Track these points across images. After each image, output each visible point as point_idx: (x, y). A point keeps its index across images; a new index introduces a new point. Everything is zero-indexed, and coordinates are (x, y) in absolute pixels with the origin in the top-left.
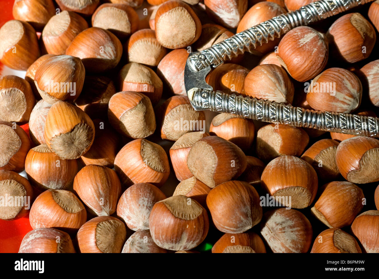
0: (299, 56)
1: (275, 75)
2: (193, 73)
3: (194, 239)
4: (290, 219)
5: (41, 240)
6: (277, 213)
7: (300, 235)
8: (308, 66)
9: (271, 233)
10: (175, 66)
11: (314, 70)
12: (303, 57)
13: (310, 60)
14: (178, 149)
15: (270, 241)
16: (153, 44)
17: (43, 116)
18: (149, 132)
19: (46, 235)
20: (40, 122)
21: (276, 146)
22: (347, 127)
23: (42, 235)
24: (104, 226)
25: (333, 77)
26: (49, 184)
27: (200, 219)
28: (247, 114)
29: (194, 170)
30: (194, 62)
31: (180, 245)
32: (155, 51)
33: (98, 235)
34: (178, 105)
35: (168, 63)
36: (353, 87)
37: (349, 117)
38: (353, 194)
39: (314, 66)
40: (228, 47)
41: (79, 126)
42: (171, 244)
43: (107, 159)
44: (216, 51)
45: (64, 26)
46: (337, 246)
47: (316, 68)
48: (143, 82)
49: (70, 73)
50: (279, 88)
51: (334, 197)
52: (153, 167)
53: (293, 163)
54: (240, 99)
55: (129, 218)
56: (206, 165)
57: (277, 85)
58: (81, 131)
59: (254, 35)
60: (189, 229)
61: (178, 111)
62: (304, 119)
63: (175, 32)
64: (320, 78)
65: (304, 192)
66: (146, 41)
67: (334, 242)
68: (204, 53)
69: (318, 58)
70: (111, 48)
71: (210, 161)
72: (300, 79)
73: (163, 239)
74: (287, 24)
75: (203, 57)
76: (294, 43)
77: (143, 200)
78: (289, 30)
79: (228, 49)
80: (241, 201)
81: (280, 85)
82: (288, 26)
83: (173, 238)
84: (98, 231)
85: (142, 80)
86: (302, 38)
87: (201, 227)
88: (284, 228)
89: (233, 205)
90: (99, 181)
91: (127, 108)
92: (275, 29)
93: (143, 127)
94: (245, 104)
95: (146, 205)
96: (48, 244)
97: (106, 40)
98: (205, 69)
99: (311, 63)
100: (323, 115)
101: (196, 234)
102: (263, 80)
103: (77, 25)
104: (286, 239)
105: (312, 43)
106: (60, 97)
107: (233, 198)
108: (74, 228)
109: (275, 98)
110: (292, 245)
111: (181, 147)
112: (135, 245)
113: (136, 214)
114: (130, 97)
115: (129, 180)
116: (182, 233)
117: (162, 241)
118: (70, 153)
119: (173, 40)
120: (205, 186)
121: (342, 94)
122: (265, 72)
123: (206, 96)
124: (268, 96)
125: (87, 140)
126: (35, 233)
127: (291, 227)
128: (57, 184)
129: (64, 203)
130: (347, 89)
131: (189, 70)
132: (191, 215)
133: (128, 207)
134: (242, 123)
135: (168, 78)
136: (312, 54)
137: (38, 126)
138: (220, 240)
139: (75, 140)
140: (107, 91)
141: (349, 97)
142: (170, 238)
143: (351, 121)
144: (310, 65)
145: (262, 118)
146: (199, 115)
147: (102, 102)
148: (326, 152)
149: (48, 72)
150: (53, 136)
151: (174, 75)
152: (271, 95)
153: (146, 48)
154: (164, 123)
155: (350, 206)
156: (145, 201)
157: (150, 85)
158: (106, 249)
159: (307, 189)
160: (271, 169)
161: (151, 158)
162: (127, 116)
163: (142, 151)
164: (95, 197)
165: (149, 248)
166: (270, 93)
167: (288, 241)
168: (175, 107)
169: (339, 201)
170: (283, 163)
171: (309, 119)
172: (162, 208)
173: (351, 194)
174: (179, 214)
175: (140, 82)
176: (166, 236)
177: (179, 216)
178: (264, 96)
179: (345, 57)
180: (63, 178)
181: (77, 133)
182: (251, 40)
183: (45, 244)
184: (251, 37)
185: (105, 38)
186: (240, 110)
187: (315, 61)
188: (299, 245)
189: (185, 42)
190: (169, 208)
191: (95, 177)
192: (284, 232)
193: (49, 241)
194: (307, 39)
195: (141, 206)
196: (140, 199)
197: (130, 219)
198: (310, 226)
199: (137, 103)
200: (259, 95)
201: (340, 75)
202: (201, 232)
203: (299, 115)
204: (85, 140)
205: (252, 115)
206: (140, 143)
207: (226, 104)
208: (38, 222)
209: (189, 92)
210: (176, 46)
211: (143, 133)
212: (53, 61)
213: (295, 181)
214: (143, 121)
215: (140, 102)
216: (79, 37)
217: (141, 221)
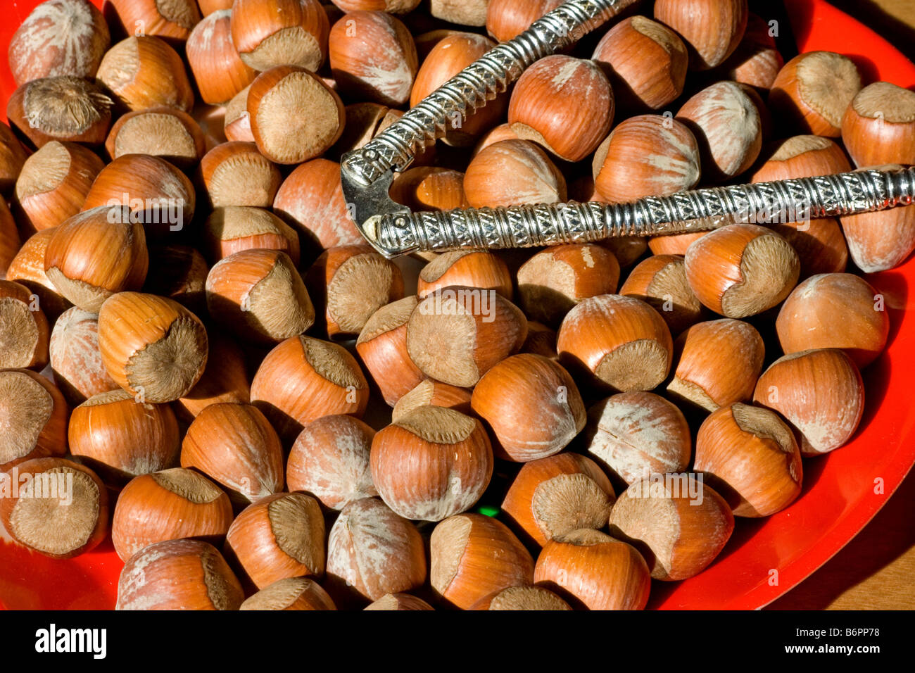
0: (562, 109)
1: (527, 155)
2: (360, 191)
3: (472, 481)
4: (643, 406)
5: (164, 561)
6: (612, 403)
7: (670, 429)
8: (585, 122)
9: (614, 439)
10: (313, 191)
11: (597, 128)
12: (571, 109)
13: (586, 109)
14: (375, 339)
15: (617, 456)
16: (253, 163)
17: (81, 339)
18: (306, 320)
19: (170, 552)
20: (78, 352)
21: (566, 285)
22: (694, 214)
23: (161, 554)
24: (283, 508)
25: (638, 131)
26: (133, 465)
27: (477, 438)
28: (494, 239)
29: (428, 359)
30: (358, 169)
31: (448, 500)
32: (262, 174)
33: (277, 526)
34: (347, 259)
35: (296, 192)
36: (682, 141)
37: (692, 195)
38: (743, 332)
39: (595, 121)
40: (417, 126)
41: (178, 322)
42: (431, 502)
43: (235, 392)
44: (395, 138)
45: (62, 168)
46: (747, 429)
47: (600, 123)
48: (262, 232)
49: (125, 233)
50: (541, 176)
51: (711, 346)
52: (337, 380)
53: (615, 305)
54: (472, 214)
55: (323, 484)
56: (453, 338)
57: (536, 170)
58: (184, 332)
59: (458, 94)
60: (460, 461)
61: (350, 270)
62: (609, 219)
63: (299, 122)
64: (612, 140)
65: (653, 350)
66: (238, 160)
67: (738, 425)
68: (372, 147)
69: (599, 102)
70: (175, 184)
71: (460, 328)
72: (573, 154)
73: (413, 496)
74: (515, 60)
75: (372, 155)
76: (543, 87)
77: (344, 440)
78: (521, 72)
79: (416, 130)
80: (544, 385)
81: (541, 171)
82: (518, 63)
83: (433, 487)
84: (275, 519)
85: (260, 229)
86: (555, 75)
87: (482, 454)
88: (637, 423)
89: (532, 395)
90: (242, 428)
91: (255, 277)
92: (495, 74)
93: (293, 310)
94: (486, 218)
95: (351, 448)
96: (181, 565)
97: (162, 172)
98: (383, 177)
99: (589, 114)
100: (641, 204)
101: (475, 468)
102: (507, 168)
103: (86, 161)
104: (647, 442)
105: (579, 78)
106: (113, 285)
107: (528, 382)
108: (215, 533)
109: (538, 197)
110: (661, 452)
111: (380, 332)
112: (358, 524)
113: (337, 471)
114: (252, 258)
115: (293, 421)
116: (448, 473)
117: (411, 502)
118: (170, 384)
119: (298, 141)
120: (454, 390)
121: (665, 158)
122: (507, 152)
123: (403, 224)
124: (522, 197)
125: (199, 349)
126: (144, 554)
127: (650, 418)
128: (150, 464)
129: (183, 488)
130: (671, 146)
131: (351, 187)
132: (457, 434)
133: (317, 462)
134: (485, 261)
135: (305, 220)
136: (587, 98)
137: (76, 361)
138: (517, 479)
139: (175, 354)
140: (194, 266)
141: (681, 160)
142: (428, 486)
143: (698, 201)
144: (588, 119)
145: (526, 238)
146: (393, 271)
147: (189, 291)
148: (664, 275)
149: (78, 239)
150: (132, 353)
151: (316, 211)
152: (528, 193)
153: (243, 174)
154: (329, 299)
155: (744, 355)
156: (348, 441)
157: (279, 235)
158: (298, 550)
159: (658, 341)
160: (576, 323)
161: (330, 365)
162: (257, 294)
163: (307, 355)
164: (242, 462)
165: (386, 526)
166: (525, 190)
167: (652, 445)
168: (342, 264)
169: (723, 350)
170: (595, 307)
171: (618, 218)
172: (395, 434)
173: (740, 333)
174: (433, 435)
175: (256, 233)
176: (419, 486)
177: (435, 438)
178: (516, 198)
179: (642, 97)
180: (160, 447)
181: (177, 340)
182: (456, 103)
183: (175, 566)
184: (453, 97)
185: (157, 168)
186: (479, 234)
187: (596, 108)
188: (673, 449)
189: (323, 140)
190: (410, 429)
191: (231, 422)
192: (640, 430)
193: (182, 559)
194: (567, 73)
195: (343, 452)
196: (337, 440)
197: (326, 486)
198: (680, 414)
199: (272, 264)
200: (504, 201)
201: (651, 125)
202: (483, 465)
203: (596, 215)
204: (195, 350)
205: (504, 237)
206: (297, 342)
207: (449, 230)
208: (138, 541)
209: (364, 226)
210: (305, 153)
211: (296, 326)
212: (78, 221)
213: (631, 330)
214: (292, 298)
215: (277, 263)
216: (103, 177)
217: (350, 482)
